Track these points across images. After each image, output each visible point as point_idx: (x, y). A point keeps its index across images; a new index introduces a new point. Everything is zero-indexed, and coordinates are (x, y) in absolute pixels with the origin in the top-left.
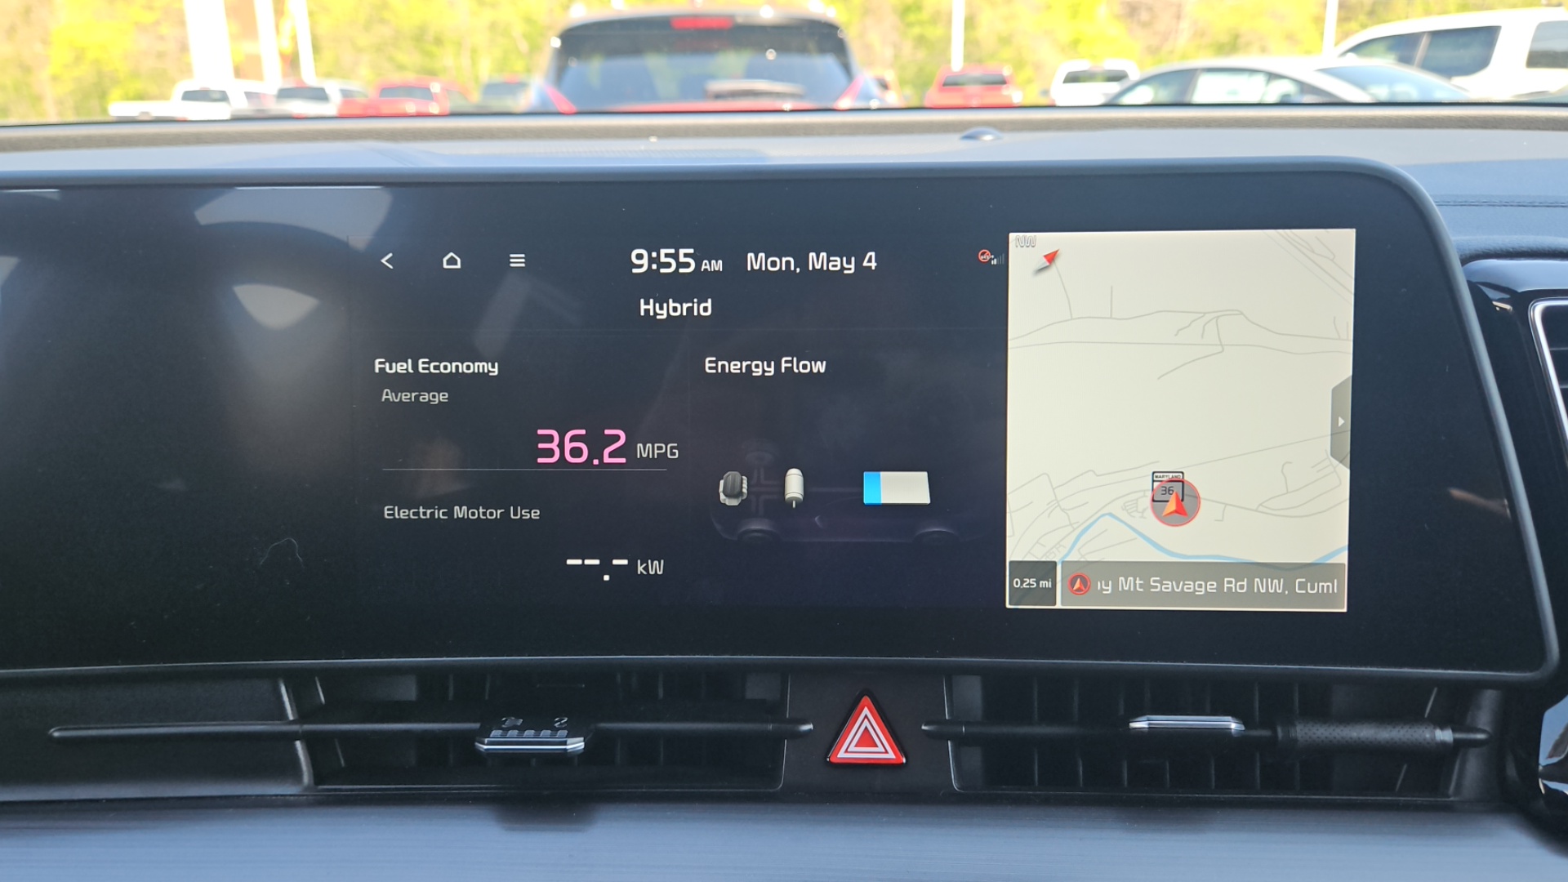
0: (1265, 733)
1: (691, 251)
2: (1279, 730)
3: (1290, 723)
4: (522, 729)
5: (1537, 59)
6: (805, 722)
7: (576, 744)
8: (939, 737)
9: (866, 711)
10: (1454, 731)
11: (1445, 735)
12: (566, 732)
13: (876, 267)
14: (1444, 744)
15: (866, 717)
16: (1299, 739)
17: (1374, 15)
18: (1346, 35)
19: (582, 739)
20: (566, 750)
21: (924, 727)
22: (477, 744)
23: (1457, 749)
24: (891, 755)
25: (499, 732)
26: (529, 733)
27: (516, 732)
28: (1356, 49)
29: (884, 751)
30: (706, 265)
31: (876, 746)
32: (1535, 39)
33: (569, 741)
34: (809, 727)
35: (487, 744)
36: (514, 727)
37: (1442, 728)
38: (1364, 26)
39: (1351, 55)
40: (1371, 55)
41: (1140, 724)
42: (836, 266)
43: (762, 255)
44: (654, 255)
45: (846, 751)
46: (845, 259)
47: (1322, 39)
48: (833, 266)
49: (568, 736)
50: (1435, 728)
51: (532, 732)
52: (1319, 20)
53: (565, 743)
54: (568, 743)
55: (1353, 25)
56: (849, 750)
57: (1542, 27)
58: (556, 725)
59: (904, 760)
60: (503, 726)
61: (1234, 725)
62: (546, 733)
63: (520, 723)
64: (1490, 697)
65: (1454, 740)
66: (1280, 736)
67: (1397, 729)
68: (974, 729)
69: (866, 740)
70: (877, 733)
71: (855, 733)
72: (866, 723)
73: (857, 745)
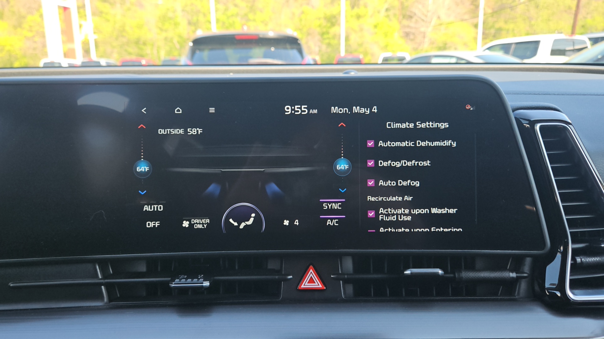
0: (452, 275)
2: (456, 274)
3: (460, 271)
4: (186, 279)
5: (554, 52)
6: (290, 275)
7: (207, 284)
8: (338, 279)
9: (311, 271)
10: (516, 273)
11: (513, 275)
12: (203, 279)
14: (513, 278)
15: (311, 273)
16: (463, 277)
17: (495, 37)
18: (486, 43)
19: (209, 282)
20: (202, 286)
21: (332, 276)
22: (170, 284)
23: (518, 279)
24: (320, 286)
25: (178, 280)
27: (184, 280)
28: (489, 48)
29: (318, 285)
31: (315, 283)
32: (553, 45)
33: (204, 282)
34: (291, 277)
35: (174, 284)
36: (184, 278)
37: (512, 272)
38: (491, 41)
39: (487, 50)
40: (494, 51)
41: (408, 272)
45: (304, 285)
47: (477, 45)
49: (203, 281)
50: (510, 272)
51: (190, 280)
52: (476, 39)
53: (202, 283)
54: (204, 283)
55: (487, 41)
56: (306, 285)
57: (556, 41)
58: (199, 277)
59: (325, 288)
60: (180, 278)
61: (440, 272)
62: (195, 280)
63: (186, 276)
64: (528, 260)
65: (517, 276)
66: (456, 276)
67: (497, 273)
68: (350, 276)
69: (311, 281)
70: (315, 278)
71: (307, 279)
72: (311, 275)
73: (308, 283)
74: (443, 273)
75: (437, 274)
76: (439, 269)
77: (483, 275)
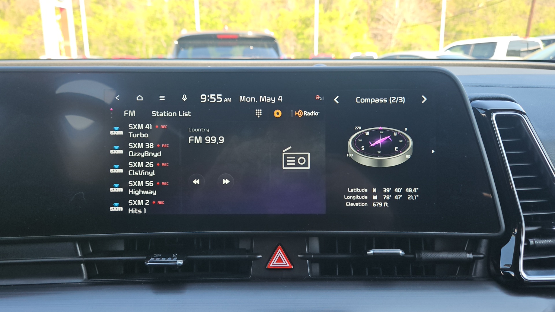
0: (412, 256)
1: (221, 95)
2: (416, 255)
3: (420, 252)
4: (161, 258)
6: (259, 255)
7: (180, 262)
8: (304, 259)
9: (279, 250)
10: (473, 254)
11: (470, 256)
12: (176, 258)
13: (282, 101)
14: (470, 258)
15: (280, 252)
16: (423, 257)
19: (182, 260)
20: (176, 264)
21: (299, 256)
22: (145, 263)
23: (474, 260)
24: (288, 265)
25: (153, 258)
26: (164, 259)
29: (286, 264)
30: (226, 100)
31: (283, 262)
33: (178, 261)
34: (261, 256)
35: (149, 263)
36: (159, 257)
37: (469, 253)
41: (370, 252)
42: (269, 100)
43: (244, 97)
44: (208, 96)
45: (273, 264)
46: (272, 98)
48: (268, 100)
49: (177, 259)
50: (467, 253)
53: (176, 262)
54: (177, 261)
56: (274, 264)
58: (173, 256)
59: (292, 267)
60: (155, 257)
61: (401, 252)
62: (170, 259)
63: (161, 255)
64: (484, 242)
65: (473, 257)
66: (417, 256)
67: (455, 254)
68: (316, 256)
69: (280, 260)
70: (284, 258)
71: (276, 258)
72: (280, 254)
73: (276, 262)
74: (404, 253)
75: (398, 255)
76: (400, 250)
77: (441, 256)
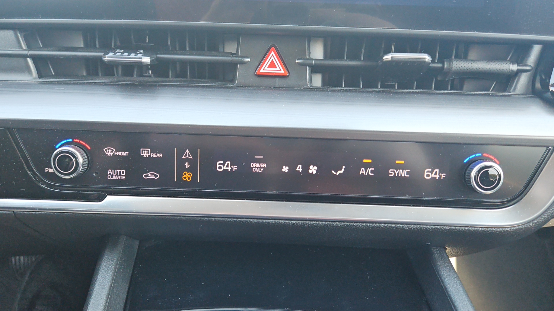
0: (440, 65)
2: (445, 63)
3: (451, 61)
4: (122, 53)
6: (247, 57)
7: (146, 60)
8: (304, 65)
9: (273, 53)
10: (518, 65)
11: (514, 67)
12: (142, 54)
14: (513, 71)
15: (273, 55)
16: (453, 67)
19: (149, 58)
20: (141, 61)
21: (297, 61)
22: (103, 58)
23: (518, 73)
24: (282, 71)
25: (113, 53)
26: (126, 54)
27: (120, 54)
29: (279, 69)
31: (276, 67)
33: (143, 57)
34: (248, 60)
35: (107, 58)
36: (120, 52)
37: (513, 64)
41: (388, 57)
45: (264, 70)
49: (142, 56)
50: (510, 64)
51: (127, 54)
53: (141, 58)
54: (142, 58)
56: (265, 69)
58: (138, 53)
59: (288, 74)
60: (115, 52)
61: (427, 58)
62: (133, 55)
63: (122, 51)
64: (536, 49)
65: (518, 70)
66: (445, 66)
67: (494, 64)
68: (318, 62)
69: (272, 65)
70: (277, 62)
71: (268, 62)
72: (272, 58)
73: (268, 67)
74: (431, 59)
75: (421, 63)
76: (425, 54)
77: (477, 65)
